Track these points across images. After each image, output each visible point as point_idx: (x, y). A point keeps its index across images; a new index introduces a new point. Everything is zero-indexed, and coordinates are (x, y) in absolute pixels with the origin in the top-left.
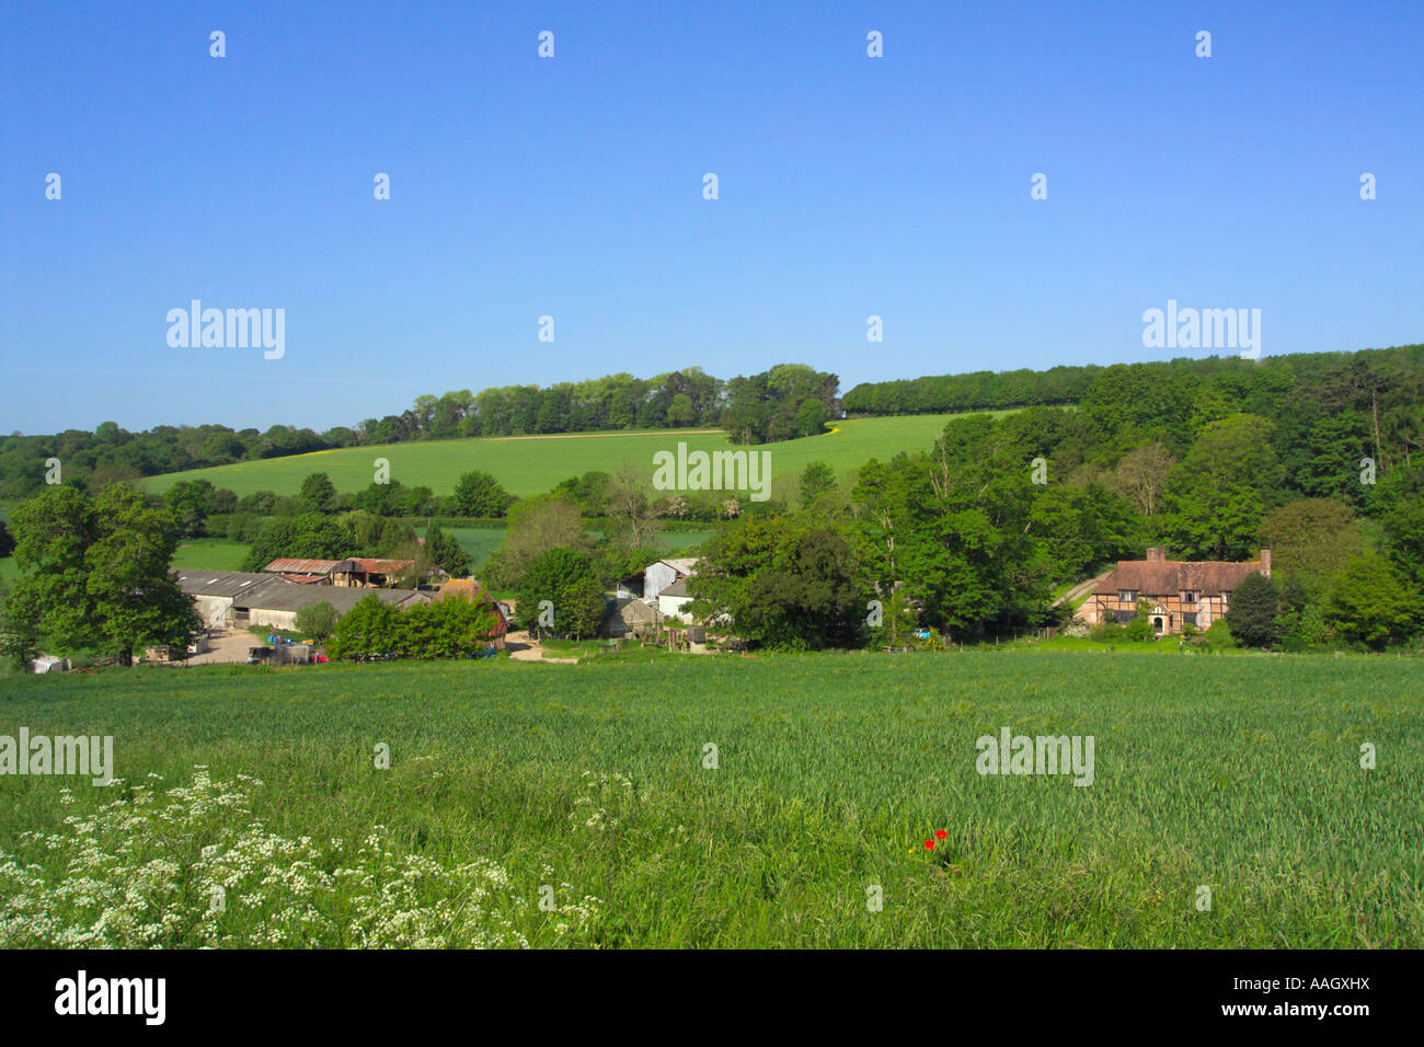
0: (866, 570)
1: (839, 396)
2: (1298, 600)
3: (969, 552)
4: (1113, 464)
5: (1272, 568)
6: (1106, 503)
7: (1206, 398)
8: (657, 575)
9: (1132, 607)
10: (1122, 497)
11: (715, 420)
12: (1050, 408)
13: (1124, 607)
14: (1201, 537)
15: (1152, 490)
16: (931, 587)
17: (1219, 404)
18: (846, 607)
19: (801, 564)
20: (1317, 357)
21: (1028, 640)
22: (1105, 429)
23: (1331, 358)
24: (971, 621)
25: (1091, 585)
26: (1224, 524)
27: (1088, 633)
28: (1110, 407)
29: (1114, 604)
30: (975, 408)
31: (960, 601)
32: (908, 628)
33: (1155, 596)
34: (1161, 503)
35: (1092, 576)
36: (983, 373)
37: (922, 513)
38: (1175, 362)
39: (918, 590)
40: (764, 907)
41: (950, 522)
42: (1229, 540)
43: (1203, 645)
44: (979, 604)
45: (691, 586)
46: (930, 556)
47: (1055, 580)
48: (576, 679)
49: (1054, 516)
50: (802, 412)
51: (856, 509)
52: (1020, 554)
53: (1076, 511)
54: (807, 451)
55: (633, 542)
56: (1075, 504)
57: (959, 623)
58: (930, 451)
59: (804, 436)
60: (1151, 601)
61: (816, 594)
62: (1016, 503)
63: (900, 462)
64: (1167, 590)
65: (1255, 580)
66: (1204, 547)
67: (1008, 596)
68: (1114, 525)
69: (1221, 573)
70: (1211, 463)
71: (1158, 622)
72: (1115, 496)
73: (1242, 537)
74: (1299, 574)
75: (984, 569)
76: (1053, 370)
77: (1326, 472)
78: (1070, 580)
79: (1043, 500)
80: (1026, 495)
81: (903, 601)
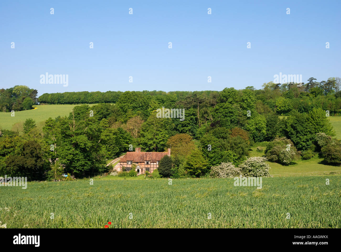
0: (47, 154)
1: (37, 97)
2: (178, 163)
3: (81, 148)
4: (126, 122)
5: (171, 154)
6: (123, 134)
7: (153, 102)
9: (130, 166)
10: (128, 132)
12: (107, 104)
13: (128, 166)
14: (151, 145)
15: (137, 130)
16: (68, 160)
17: (157, 105)
18: (40, 167)
19: (25, 152)
20: (183, 92)
21: (99, 177)
22: (123, 111)
23: (187, 93)
24: (81, 171)
25: (118, 159)
26: (157, 141)
27: (117, 174)
28: (125, 104)
29: (125, 165)
30: (82, 103)
31: (78, 164)
32: (61, 173)
33: (137, 163)
34: (139, 134)
35: (118, 157)
36: (85, 92)
38: (144, 92)
39: (64, 161)
41: (75, 139)
42: (159, 146)
43: (151, 177)
44: (84, 165)
46: (68, 150)
47: (107, 158)
49: (108, 138)
50: (24, 102)
51: (42, 134)
52: (96, 149)
53: (115, 136)
54: (26, 115)
56: (114, 134)
57: (77, 172)
58: (68, 116)
59: (25, 110)
60: (136, 164)
61: (30, 162)
62: (96, 133)
63: (58, 119)
64: (141, 161)
65: (166, 158)
66: (151, 148)
67: (93, 163)
68: (125, 141)
69: (156, 155)
70: (154, 122)
71: (138, 171)
72: (126, 132)
73: (163, 145)
74: (178, 156)
75: (86, 154)
76: (107, 92)
77: (185, 126)
78: (112, 158)
79: (105, 133)
80: (99, 131)
81: (58, 165)
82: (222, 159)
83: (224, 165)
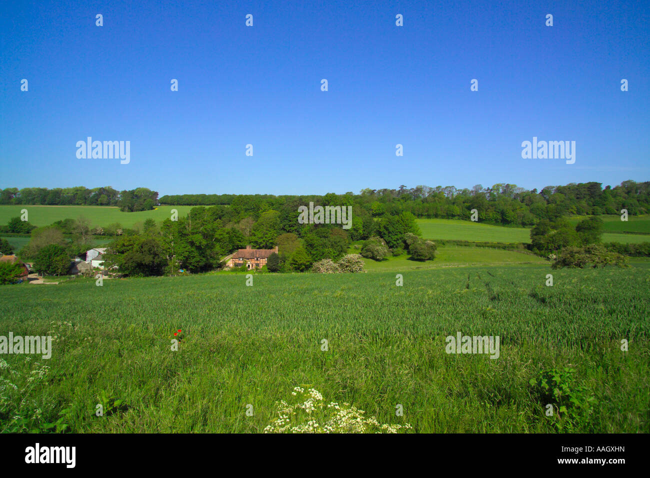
0: (164, 252)
1: (158, 199)
2: (284, 259)
3: (196, 246)
4: (239, 222)
5: (279, 251)
6: (236, 233)
7: (264, 206)
8: (91, 254)
9: (242, 262)
10: (241, 231)
11: (116, 204)
12: (222, 206)
13: (240, 262)
14: (261, 243)
15: (248, 230)
16: (185, 257)
17: (267, 207)
18: (157, 263)
19: (143, 250)
20: (291, 196)
21: (213, 272)
22: (237, 213)
23: (294, 197)
24: (196, 267)
25: (231, 256)
26: (267, 239)
27: (230, 269)
28: (239, 206)
29: (237, 261)
30: (200, 204)
31: (193, 261)
32: (177, 269)
33: (248, 259)
34: (251, 234)
35: (231, 253)
36: (203, 195)
37: (183, 235)
38: (256, 195)
39: (180, 258)
40: (118, 360)
41: (191, 238)
42: (268, 244)
43: (260, 272)
44: (199, 262)
45: (103, 257)
46: (184, 248)
47: (221, 254)
48: (57, 289)
49: (222, 236)
50: (146, 203)
51: (162, 233)
52: (211, 247)
53: (228, 235)
54: (146, 215)
55: (83, 243)
56: (227, 233)
57: (193, 267)
58: (186, 217)
59: (146, 210)
60: (247, 260)
61: (148, 259)
62: (211, 233)
64: (252, 257)
65: (274, 254)
66: (261, 245)
67: (207, 259)
68: (238, 239)
69: (266, 252)
70: (264, 223)
71: (249, 266)
72: (239, 231)
73: (271, 243)
74: (285, 253)
75: (201, 252)
76: (223, 195)
77: (292, 226)
78: (225, 255)
79: (219, 232)
80: (214, 230)
81: (175, 261)
82: (324, 256)
83: (324, 261)
